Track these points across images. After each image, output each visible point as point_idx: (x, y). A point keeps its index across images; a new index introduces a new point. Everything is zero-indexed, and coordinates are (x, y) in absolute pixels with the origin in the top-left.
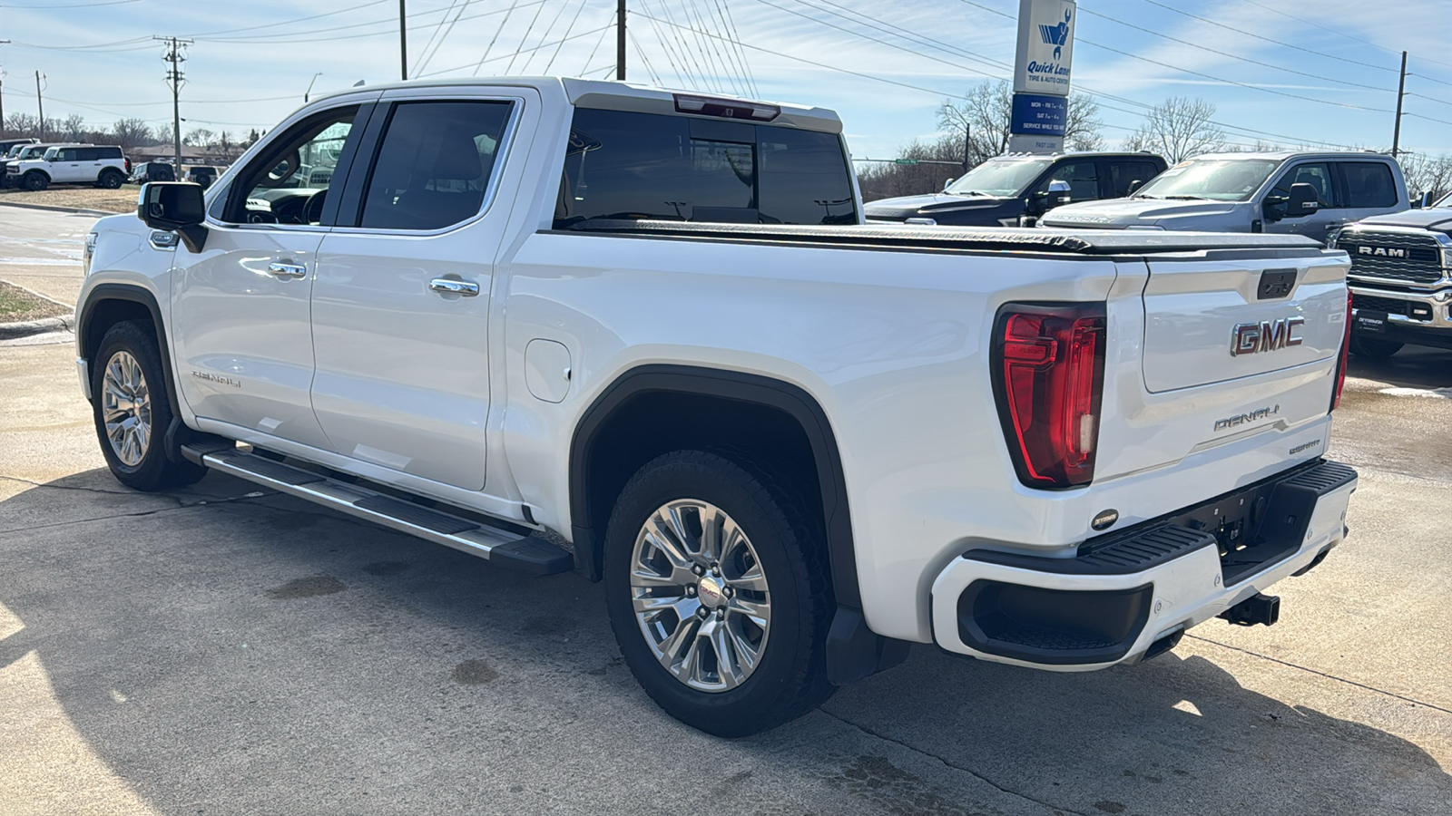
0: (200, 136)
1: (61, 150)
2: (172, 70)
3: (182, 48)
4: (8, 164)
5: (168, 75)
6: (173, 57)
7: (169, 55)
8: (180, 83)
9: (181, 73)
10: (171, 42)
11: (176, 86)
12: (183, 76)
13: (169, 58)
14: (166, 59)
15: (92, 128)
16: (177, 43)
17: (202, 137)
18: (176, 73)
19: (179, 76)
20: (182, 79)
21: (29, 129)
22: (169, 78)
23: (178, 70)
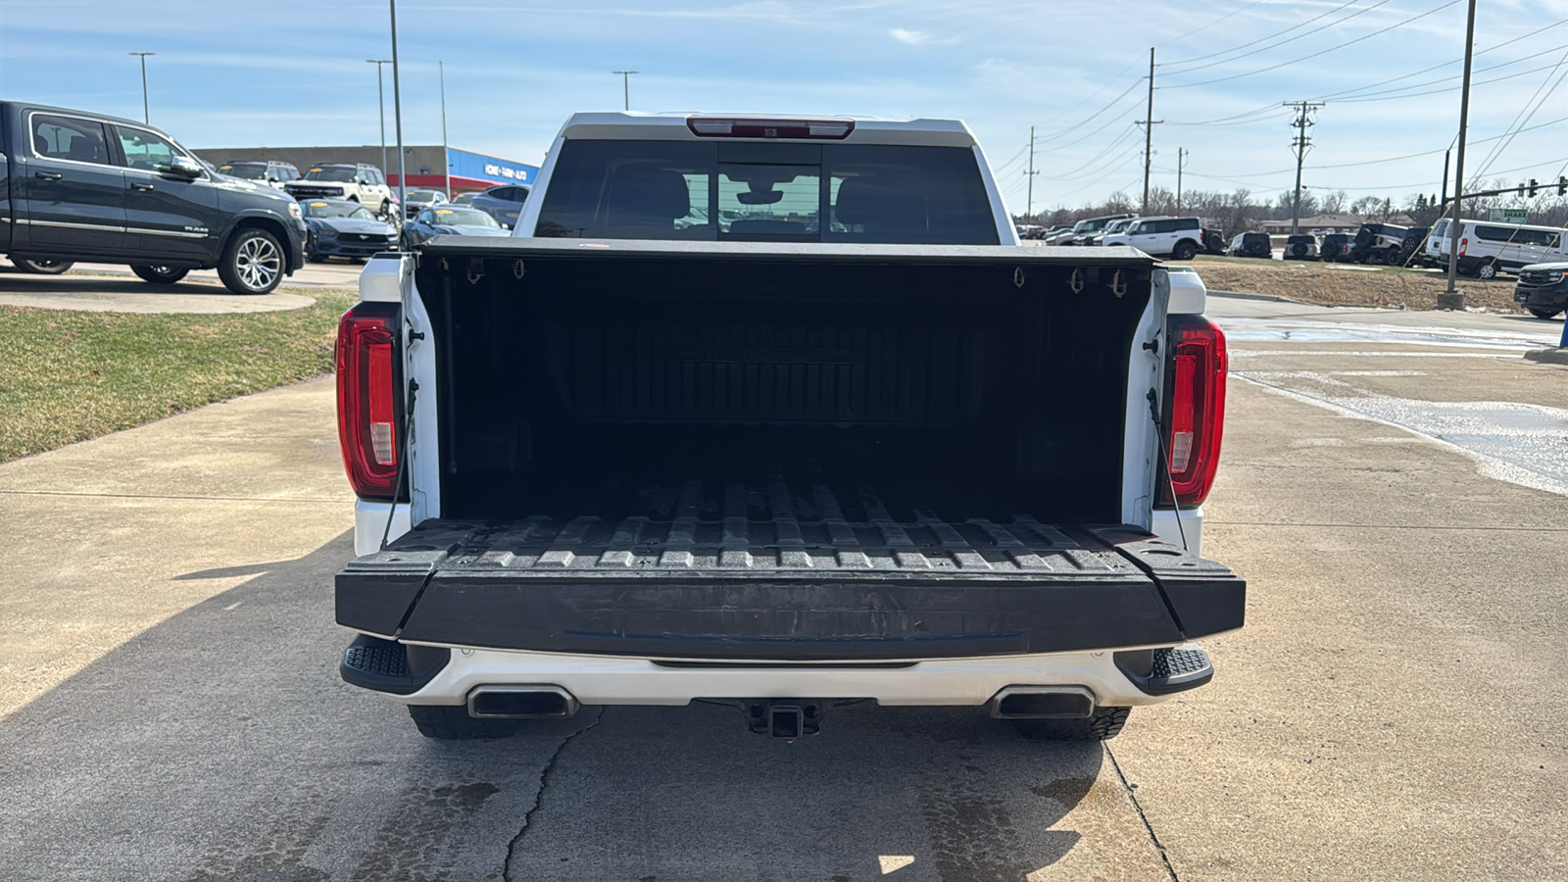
0: (1368, 205)
1: (1142, 223)
2: (1299, 136)
3: (1312, 112)
4: (1095, 239)
5: (1294, 141)
6: (1301, 123)
7: (1297, 120)
8: (1306, 149)
9: (1308, 139)
10: (1301, 107)
11: (1301, 152)
12: (1310, 141)
13: (1297, 124)
14: (1294, 125)
15: (1257, 202)
16: (1307, 107)
17: (1369, 206)
18: (1302, 138)
19: (1306, 141)
20: (1308, 144)
21: (1198, 205)
22: (1295, 144)
23: (1306, 135)
